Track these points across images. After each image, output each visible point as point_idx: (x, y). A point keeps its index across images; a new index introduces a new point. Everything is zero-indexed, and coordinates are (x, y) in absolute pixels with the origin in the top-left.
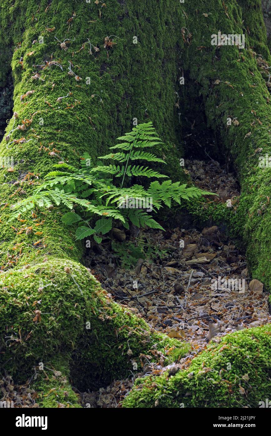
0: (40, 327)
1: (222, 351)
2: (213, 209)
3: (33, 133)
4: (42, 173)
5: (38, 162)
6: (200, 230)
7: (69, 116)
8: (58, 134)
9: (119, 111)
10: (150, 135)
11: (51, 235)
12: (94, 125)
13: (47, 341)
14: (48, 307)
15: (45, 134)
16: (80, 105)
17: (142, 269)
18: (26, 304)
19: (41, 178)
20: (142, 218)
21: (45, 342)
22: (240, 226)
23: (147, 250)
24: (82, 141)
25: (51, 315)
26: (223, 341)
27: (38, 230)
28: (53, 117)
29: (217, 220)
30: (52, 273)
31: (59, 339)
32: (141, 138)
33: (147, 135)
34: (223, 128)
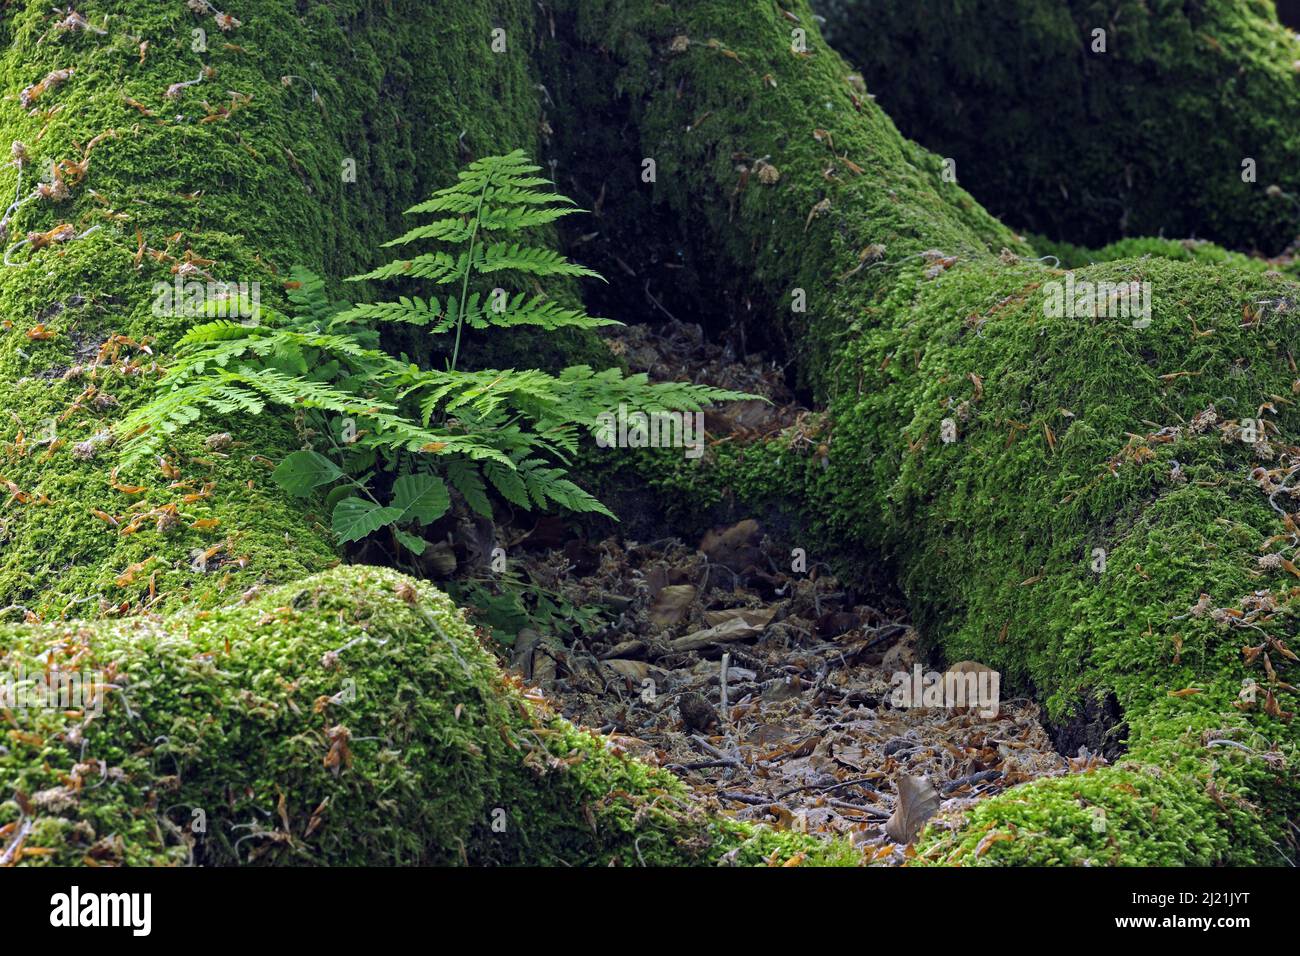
0: (351, 786)
1: (988, 851)
2: (734, 462)
3: (100, 206)
4: (162, 334)
5: (138, 300)
6: (693, 542)
7: (219, 143)
8: (190, 206)
9: (372, 138)
10: (531, 188)
11: (253, 525)
12: (308, 176)
13: (381, 837)
14: (369, 718)
15: (143, 208)
16: (249, 109)
17: (538, 663)
18: (290, 710)
19: (162, 349)
20: (536, 474)
21: (375, 838)
22: (848, 508)
23: (536, 608)
24: (278, 228)
25: (382, 745)
26: (974, 821)
27: (197, 514)
28: (163, 150)
29: (755, 500)
30: (356, 601)
31: (417, 830)
32: (502, 199)
33: (521, 189)
34: (716, 201)
